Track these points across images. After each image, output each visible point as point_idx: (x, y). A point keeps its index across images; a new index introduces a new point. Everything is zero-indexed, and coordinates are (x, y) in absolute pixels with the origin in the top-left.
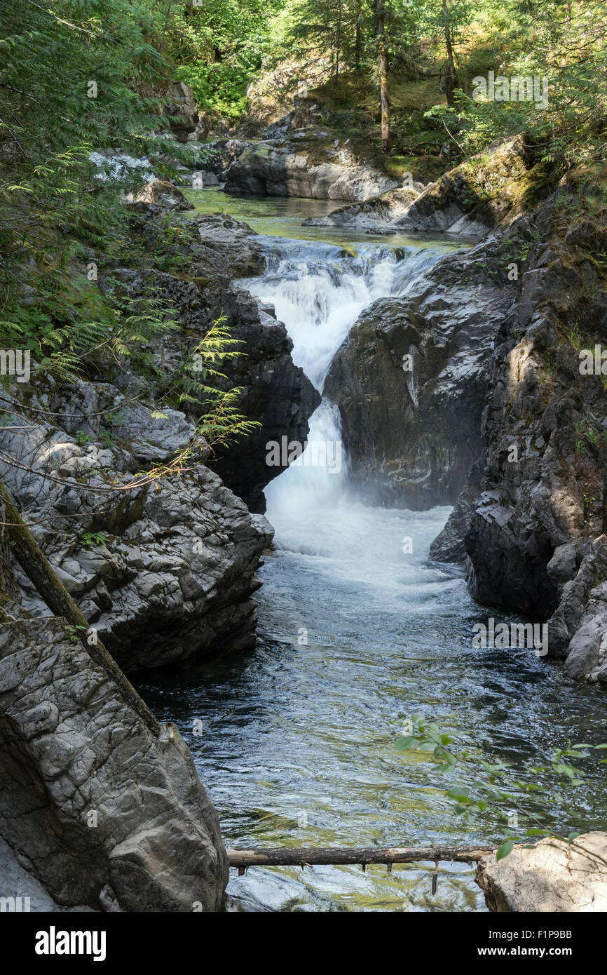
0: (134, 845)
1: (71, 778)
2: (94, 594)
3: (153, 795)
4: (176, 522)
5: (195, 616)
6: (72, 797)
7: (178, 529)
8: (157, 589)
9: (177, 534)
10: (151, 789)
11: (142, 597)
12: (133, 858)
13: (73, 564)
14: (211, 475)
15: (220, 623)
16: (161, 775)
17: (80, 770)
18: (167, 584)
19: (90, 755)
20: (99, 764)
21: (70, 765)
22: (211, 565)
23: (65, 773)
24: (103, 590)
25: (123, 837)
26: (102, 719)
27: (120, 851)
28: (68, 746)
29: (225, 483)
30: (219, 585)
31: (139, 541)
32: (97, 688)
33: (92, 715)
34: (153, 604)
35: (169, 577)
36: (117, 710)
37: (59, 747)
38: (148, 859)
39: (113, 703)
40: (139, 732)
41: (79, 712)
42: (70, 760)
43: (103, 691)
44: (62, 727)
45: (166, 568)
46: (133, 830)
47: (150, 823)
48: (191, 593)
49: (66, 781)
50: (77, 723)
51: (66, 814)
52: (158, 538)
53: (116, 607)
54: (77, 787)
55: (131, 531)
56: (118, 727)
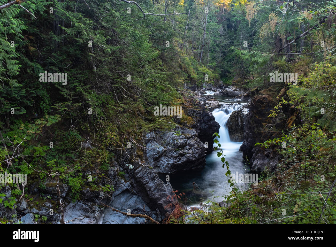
0: (161, 202)
1: (151, 191)
2: (178, 157)
3: (164, 193)
4: (192, 146)
5: (195, 160)
6: (151, 194)
7: (192, 147)
8: (188, 156)
9: (192, 148)
10: (164, 192)
11: (186, 158)
12: (160, 204)
13: (175, 153)
14: (198, 139)
15: (199, 161)
16: (165, 190)
17: (152, 189)
18: (190, 156)
19: (154, 187)
20: (155, 188)
21: (151, 189)
22: (197, 153)
23: (150, 190)
24: (180, 157)
25: (159, 200)
26: (156, 181)
27: (159, 203)
28: (150, 186)
29: (200, 140)
30: (199, 156)
31: (186, 149)
32: (155, 176)
33: (154, 181)
34: (188, 159)
35: (190, 155)
36: (158, 180)
37: (149, 186)
38: (163, 204)
39: (158, 179)
40: (162, 183)
41: (152, 180)
42: (151, 188)
43: (156, 177)
44: (150, 183)
45: (190, 153)
46: (161, 199)
47: (164, 198)
48: (194, 157)
49: (150, 191)
50: (152, 182)
51: (150, 197)
52: (189, 149)
53: (182, 160)
54: (152, 192)
55: (185, 148)
56: (158, 183)
